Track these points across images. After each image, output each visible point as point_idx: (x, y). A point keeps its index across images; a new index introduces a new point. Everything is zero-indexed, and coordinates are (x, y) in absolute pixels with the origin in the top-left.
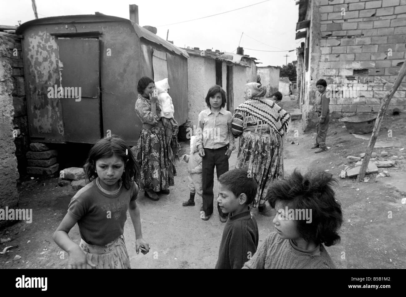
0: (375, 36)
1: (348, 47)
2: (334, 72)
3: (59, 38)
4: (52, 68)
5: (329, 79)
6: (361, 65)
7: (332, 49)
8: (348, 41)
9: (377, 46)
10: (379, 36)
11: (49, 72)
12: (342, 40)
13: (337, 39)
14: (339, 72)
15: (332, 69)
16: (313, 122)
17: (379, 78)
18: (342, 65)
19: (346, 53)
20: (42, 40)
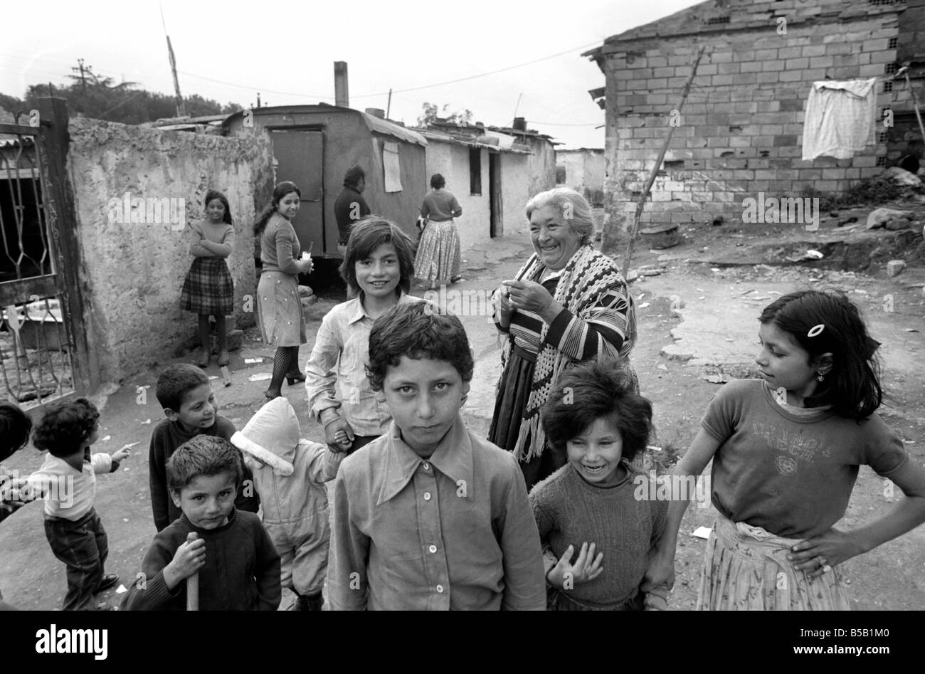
0: (690, 114)
1: (656, 129)
2: (637, 165)
3: (274, 131)
4: (263, 165)
5: (631, 175)
6: (675, 154)
7: (633, 133)
8: (655, 121)
9: (693, 128)
10: (695, 115)
11: (259, 171)
12: (647, 119)
13: (640, 117)
14: (645, 165)
15: (635, 160)
16: (610, 238)
17: (699, 173)
18: (649, 153)
19: (654, 138)
20: (252, 132)
